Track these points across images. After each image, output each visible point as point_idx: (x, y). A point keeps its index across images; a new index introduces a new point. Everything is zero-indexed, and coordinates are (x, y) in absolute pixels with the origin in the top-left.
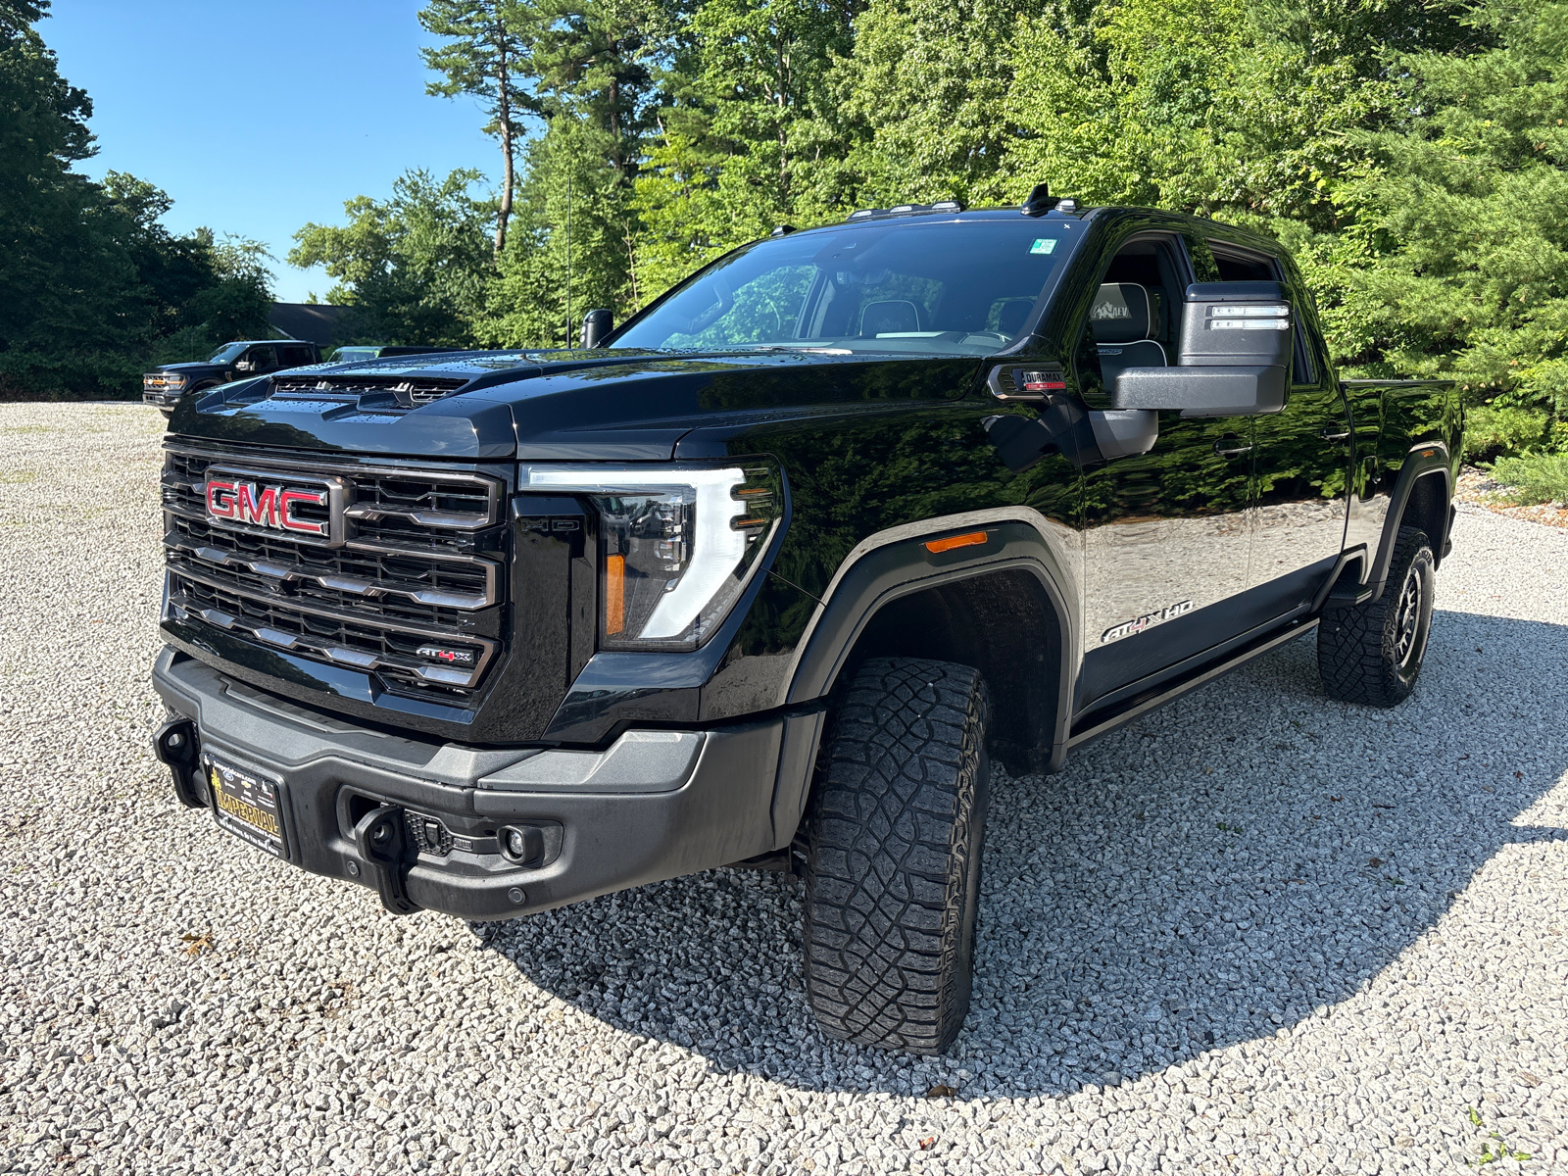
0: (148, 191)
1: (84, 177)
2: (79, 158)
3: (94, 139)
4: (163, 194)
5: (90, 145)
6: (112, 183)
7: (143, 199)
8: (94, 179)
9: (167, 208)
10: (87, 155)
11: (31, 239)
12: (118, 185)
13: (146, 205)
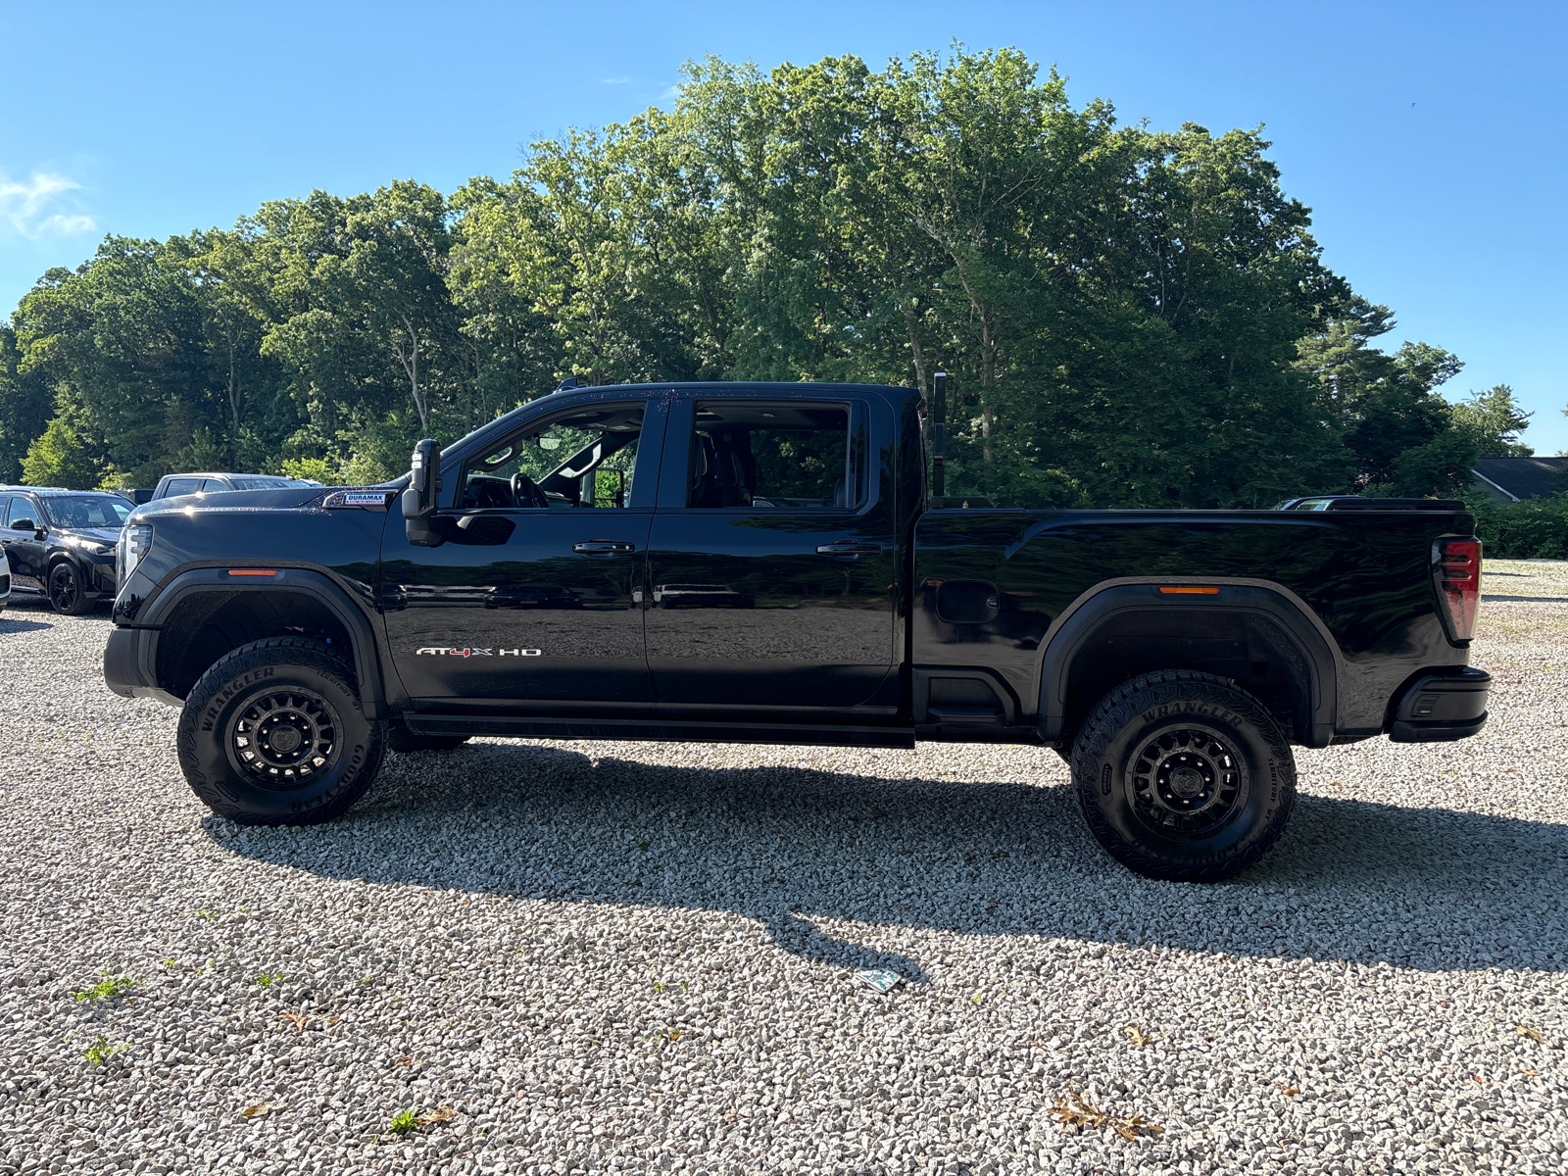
0: (1439, 357)
1: (1376, 352)
2: (1374, 335)
3: (1390, 315)
4: (1454, 358)
5: (1387, 322)
6: (1406, 353)
7: (1432, 365)
8: (1387, 353)
9: (1457, 371)
10: (1383, 330)
11: (1252, 414)
12: (1411, 355)
13: (1435, 371)
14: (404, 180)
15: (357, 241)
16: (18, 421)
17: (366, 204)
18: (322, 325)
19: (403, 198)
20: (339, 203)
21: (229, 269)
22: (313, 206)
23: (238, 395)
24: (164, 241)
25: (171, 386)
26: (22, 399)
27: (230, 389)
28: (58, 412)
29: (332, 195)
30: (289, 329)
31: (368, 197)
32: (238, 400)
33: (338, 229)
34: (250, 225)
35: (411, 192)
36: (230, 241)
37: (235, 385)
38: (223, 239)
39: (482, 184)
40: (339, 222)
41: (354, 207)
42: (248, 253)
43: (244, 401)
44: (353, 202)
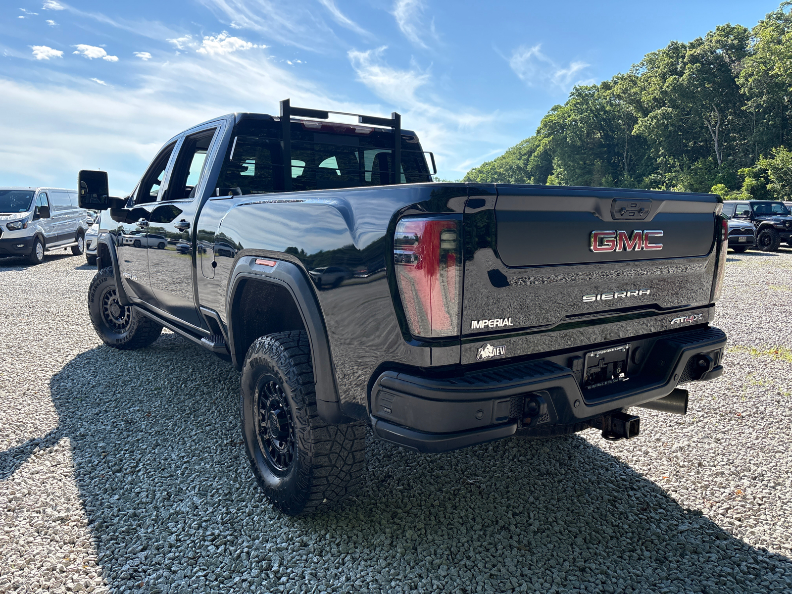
14: (723, 25)
15: (689, 65)
16: (539, 177)
17: (700, 43)
18: (665, 116)
19: (721, 36)
20: (684, 47)
21: (624, 93)
22: (669, 51)
23: (629, 158)
24: (599, 85)
25: (599, 156)
26: (542, 167)
27: (625, 155)
28: (554, 171)
29: (680, 43)
30: (648, 120)
31: (701, 40)
32: (628, 160)
33: (680, 60)
34: (637, 68)
35: (727, 31)
36: (626, 78)
37: (627, 152)
38: (622, 78)
39: (775, 16)
40: (682, 56)
41: (692, 46)
42: (635, 83)
43: (631, 160)
44: (691, 44)
